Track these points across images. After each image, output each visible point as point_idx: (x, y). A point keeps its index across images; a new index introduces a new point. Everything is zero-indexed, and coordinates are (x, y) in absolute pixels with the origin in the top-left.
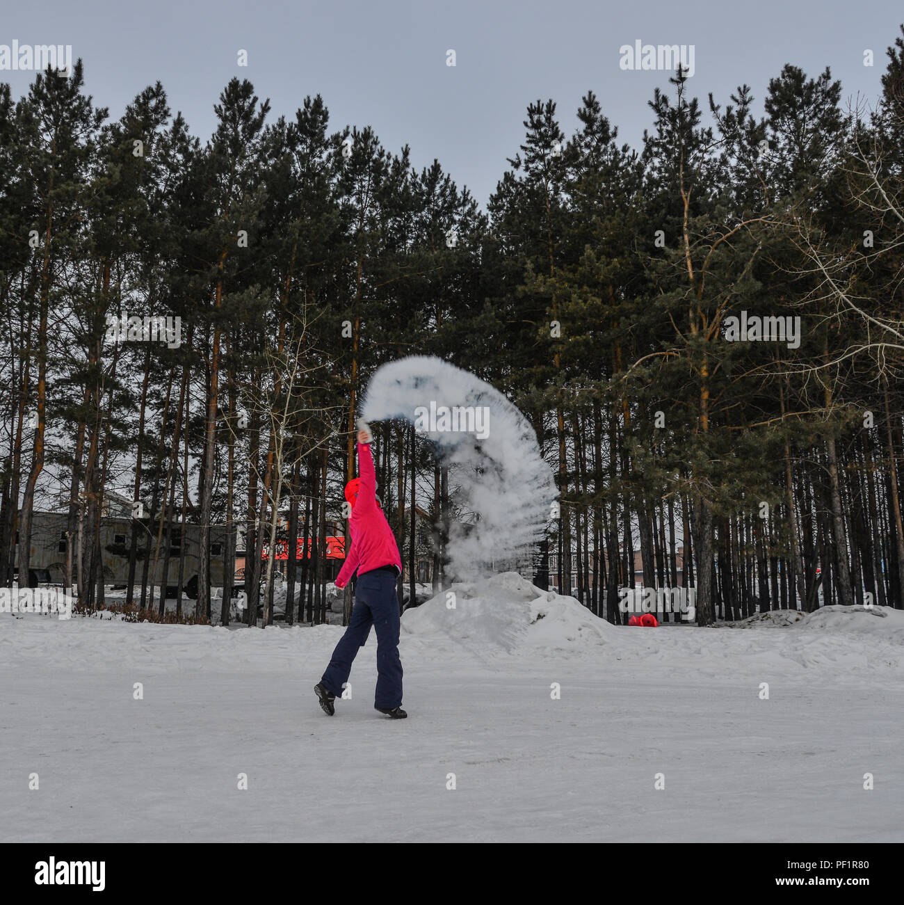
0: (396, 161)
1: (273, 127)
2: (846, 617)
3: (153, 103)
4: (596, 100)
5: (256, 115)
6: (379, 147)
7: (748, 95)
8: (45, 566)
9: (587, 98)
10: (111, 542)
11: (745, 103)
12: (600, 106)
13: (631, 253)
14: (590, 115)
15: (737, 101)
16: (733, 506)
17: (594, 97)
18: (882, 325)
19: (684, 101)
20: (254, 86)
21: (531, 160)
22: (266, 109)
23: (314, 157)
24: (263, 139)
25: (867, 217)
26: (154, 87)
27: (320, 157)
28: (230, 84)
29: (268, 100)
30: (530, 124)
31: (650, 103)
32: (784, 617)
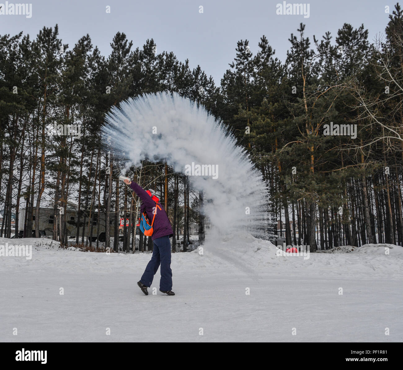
0: (183, 66)
1: (134, 52)
2: (376, 249)
3: (85, 43)
4: (266, 39)
5: (127, 47)
6: (176, 60)
7: (330, 36)
8: (43, 229)
9: (262, 38)
10: (69, 219)
11: (328, 39)
12: (268, 41)
13: (282, 101)
14: (264, 45)
15: (325, 38)
16: (327, 204)
17: (265, 38)
18: (389, 129)
19: (303, 39)
20: (126, 35)
21: (239, 64)
22: (131, 44)
23: (150, 64)
24: (130, 57)
25: (381, 85)
26: (86, 36)
27: (153, 64)
28: (117, 34)
29: (132, 41)
30: (238, 50)
31: (289, 40)
32: (347, 248)
